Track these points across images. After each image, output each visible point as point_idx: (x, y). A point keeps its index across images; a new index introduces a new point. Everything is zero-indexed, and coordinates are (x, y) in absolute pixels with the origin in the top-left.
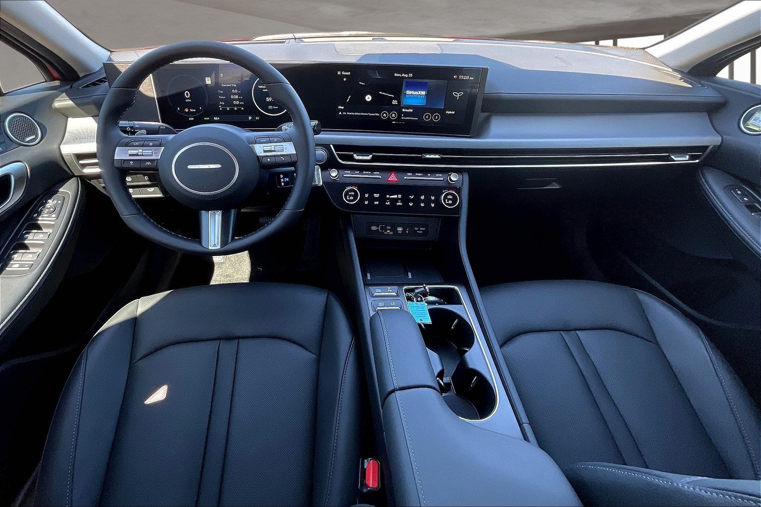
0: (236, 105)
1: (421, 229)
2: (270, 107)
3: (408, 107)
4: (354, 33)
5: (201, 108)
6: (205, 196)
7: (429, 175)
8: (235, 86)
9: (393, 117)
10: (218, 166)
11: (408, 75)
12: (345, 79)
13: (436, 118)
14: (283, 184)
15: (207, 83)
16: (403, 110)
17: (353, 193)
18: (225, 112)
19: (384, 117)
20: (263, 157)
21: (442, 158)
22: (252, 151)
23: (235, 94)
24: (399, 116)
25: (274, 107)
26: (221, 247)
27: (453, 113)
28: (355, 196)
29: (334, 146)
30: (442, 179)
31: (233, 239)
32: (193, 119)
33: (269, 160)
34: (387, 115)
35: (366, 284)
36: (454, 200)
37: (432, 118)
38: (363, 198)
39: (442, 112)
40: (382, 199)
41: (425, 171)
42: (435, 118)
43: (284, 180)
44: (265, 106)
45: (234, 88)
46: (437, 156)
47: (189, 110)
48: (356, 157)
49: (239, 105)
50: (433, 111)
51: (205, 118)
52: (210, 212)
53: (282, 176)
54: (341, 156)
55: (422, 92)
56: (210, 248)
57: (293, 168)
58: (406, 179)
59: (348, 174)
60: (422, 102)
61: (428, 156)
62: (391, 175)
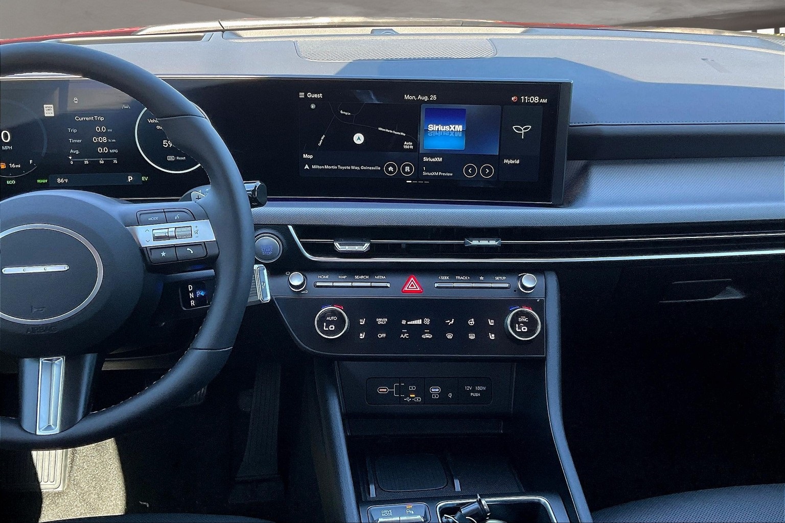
0: (103, 155)
1: (479, 388)
2: (171, 158)
3: (433, 154)
4: (337, 20)
5: (31, 161)
6: (34, 327)
7: (482, 278)
8: (102, 119)
9: (407, 173)
10: (63, 268)
11: (429, 98)
12: (313, 106)
13: (488, 172)
14: (193, 303)
15: (46, 115)
16: (425, 159)
17: (334, 318)
18: (80, 168)
19: (391, 172)
20: (152, 249)
21: (503, 245)
22: (132, 240)
23: (101, 134)
24: (419, 171)
25: (178, 158)
26: (62, 431)
27: (518, 162)
28: (340, 324)
29: (296, 227)
30: (507, 285)
31: (86, 415)
32: (13, 182)
33: (163, 254)
34: (395, 169)
35: (362, 501)
36: (532, 324)
37: (479, 171)
38: (355, 328)
39: (496, 161)
40: (393, 328)
41: (473, 271)
42: (484, 171)
43: (195, 294)
44: (159, 155)
45: (100, 124)
46: (493, 243)
47: (8, 165)
48: (339, 247)
49: (108, 155)
50: (480, 159)
51: (39, 181)
52: (41, 360)
53: (190, 288)
54: (310, 248)
55: (457, 126)
56: (38, 433)
57: (211, 272)
58: (437, 287)
59: (324, 281)
60: (458, 145)
61: (475, 242)
62: (409, 281)
